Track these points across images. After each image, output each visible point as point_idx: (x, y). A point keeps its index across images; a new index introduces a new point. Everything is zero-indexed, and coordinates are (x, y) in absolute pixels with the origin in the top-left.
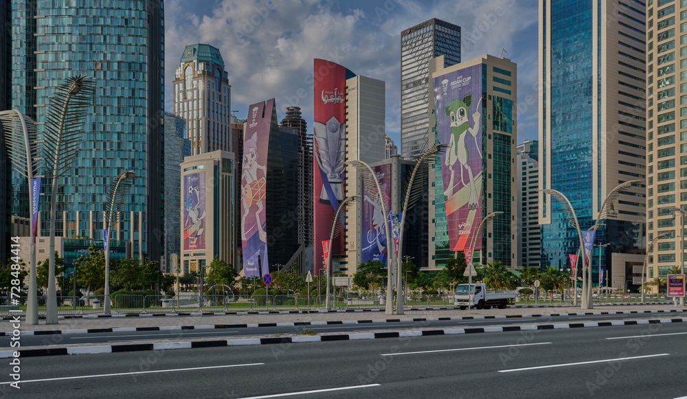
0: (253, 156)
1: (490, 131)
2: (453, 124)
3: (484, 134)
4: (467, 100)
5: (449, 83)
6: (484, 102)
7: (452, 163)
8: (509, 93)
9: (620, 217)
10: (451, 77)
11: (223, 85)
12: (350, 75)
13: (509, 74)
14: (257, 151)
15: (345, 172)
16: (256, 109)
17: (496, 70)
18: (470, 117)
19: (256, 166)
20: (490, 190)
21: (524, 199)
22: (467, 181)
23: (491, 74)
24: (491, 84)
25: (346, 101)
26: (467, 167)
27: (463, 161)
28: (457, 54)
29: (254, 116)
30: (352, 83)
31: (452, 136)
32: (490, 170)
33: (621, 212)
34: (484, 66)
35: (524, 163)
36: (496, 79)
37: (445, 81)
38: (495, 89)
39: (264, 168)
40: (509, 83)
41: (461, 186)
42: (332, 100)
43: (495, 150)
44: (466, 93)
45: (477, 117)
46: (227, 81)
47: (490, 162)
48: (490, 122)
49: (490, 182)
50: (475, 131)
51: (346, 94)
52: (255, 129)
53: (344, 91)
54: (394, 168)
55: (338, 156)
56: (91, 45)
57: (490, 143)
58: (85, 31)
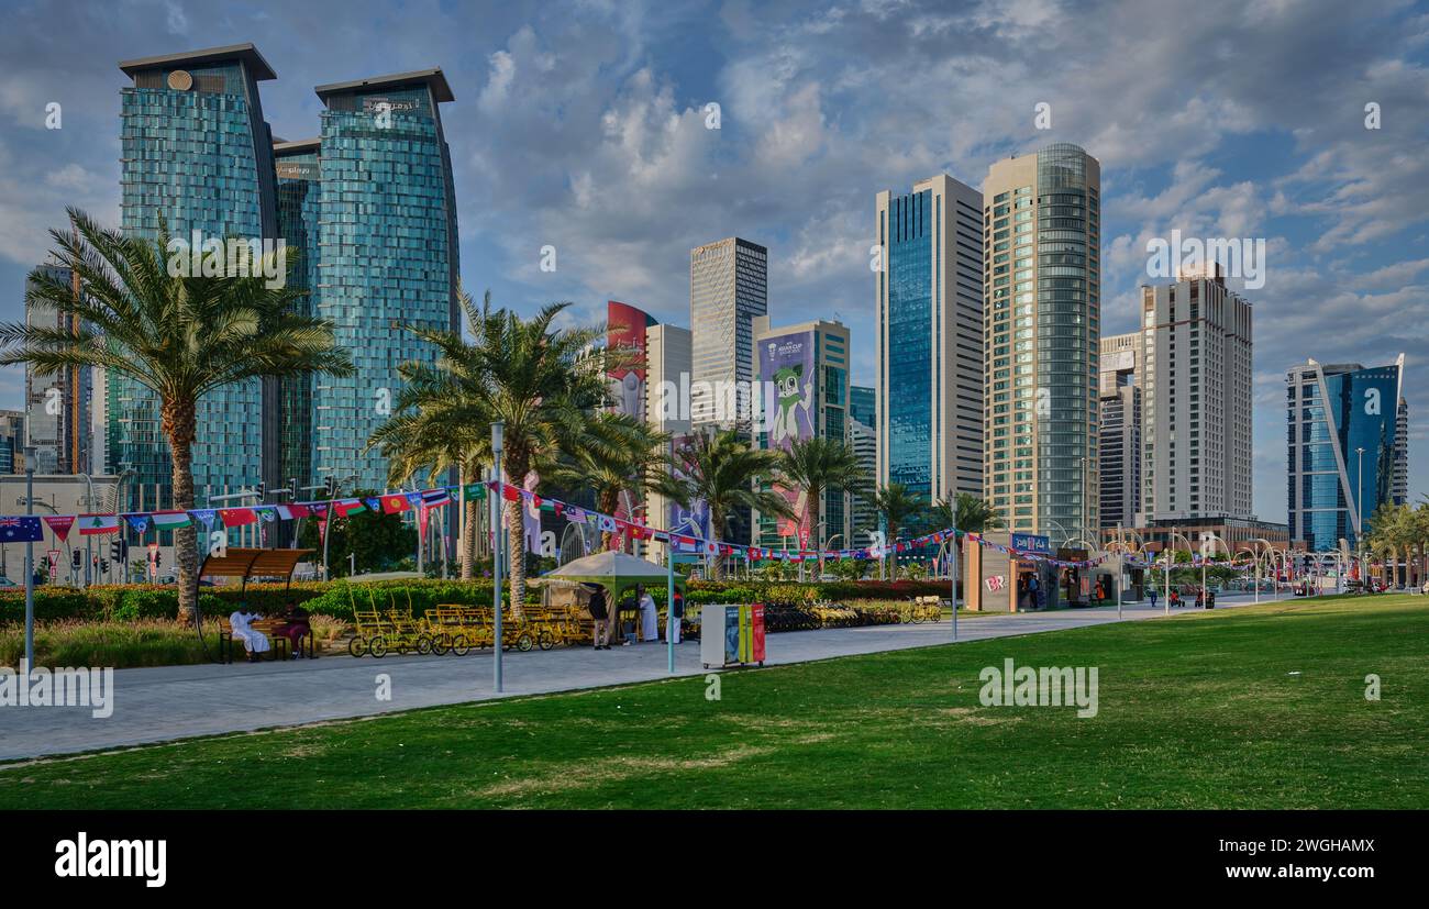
1: (823, 404)
3: (817, 405)
4: (798, 369)
5: (777, 348)
6: (817, 372)
7: (780, 437)
8: (841, 361)
10: (779, 341)
12: (652, 322)
13: (841, 340)
17: (829, 337)
18: (801, 388)
23: (823, 341)
24: (824, 352)
25: (646, 352)
28: (763, 283)
30: (654, 333)
34: (817, 335)
36: (828, 347)
37: (772, 346)
38: (828, 358)
40: (841, 351)
42: (628, 351)
43: (827, 426)
44: (797, 361)
45: (809, 389)
47: (823, 438)
48: (822, 395)
51: (646, 345)
53: (643, 341)
56: (386, 299)
57: (823, 417)
58: (378, 284)
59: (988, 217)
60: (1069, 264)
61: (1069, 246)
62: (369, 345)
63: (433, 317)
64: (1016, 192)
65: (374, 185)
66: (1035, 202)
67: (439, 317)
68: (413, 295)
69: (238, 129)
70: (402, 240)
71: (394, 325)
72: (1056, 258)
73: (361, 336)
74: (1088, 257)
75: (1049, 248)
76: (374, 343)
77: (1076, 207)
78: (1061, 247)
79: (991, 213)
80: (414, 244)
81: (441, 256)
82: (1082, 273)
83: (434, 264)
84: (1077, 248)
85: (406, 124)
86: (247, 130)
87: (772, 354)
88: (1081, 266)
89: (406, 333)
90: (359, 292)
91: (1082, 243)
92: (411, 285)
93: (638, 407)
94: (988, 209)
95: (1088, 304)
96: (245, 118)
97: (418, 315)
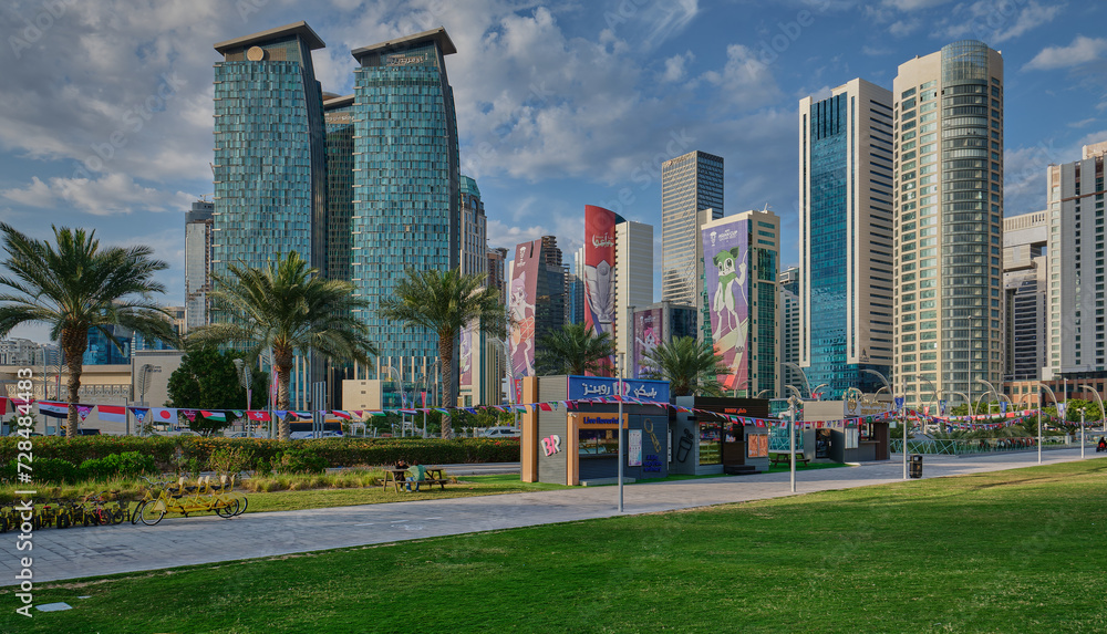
0: (521, 294)
1: (755, 280)
2: (721, 274)
3: (750, 281)
4: (734, 252)
5: (717, 236)
6: (750, 254)
7: (720, 310)
8: (772, 244)
9: (872, 362)
10: (719, 230)
11: (479, 217)
12: (620, 220)
13: (773, 227)
14: (526, 290)
15: (615, 313)
16: (523, 249)
17: (760, 224)
18: (737, 267)
19: (524, 305)
20: (755, 334)
21: (788, 331)
22: (734, 326)
23: (756, 228)
24: (756, 236)
25: (616, 245)
26: (734, 313)
27: (731, 308)
29: (522, 255)
30: (622, 228)
31: (720, 285)
32: (755, 317)
33: (872, 357)
34: (750, 221)
35: (788, 301)
36: (760, 233)
37: (714, 234)
38: (760, 241)
39: (533, 308)
40: (772, 236)
41: (728, 331)
42: (602, 244)
43: (759, 298)
44: (733, 245)
45: (743, 268)
46: (483, 212)
47: (755, 310)
48: (755, 273)
49: (755, 327)
50: (742, 280)
51: (616, 239)
52: (522, 269)
53: (613, 235)
54: (665, 312)
55: (608, 297)
56: (402, 210)
57: (755, 292)
58: (396, 198)
59: (897, 112)
60: (971, 146)
61: (972, 131)
62: (389, 245)
63: (438, 222)
64: (922, 87)
65: (393, 123)
66: (939, 94)
67: (442, 221)
68: (422, 206)
69: (294, 87)
70: (414, 164)
71: (408, 229)
72: (958, 142)
73: (383, 239)
74: (990, 139)
75: (953, 133)
76: (393, 244)
77: (978, 95)
78: (964, 132)
79: (900, 107)
80: (423, 165)
81: (443, 173)
82: (984, 154)
83: (438, 181)
84: (980, 132)
85: (417, 73)
86: (301, 87)
87: (713, 241)
88: (983, 148)
89: (416, 235)
90: (381, 205)
91: (985, 128)
92: (420, 197)
93: (609, 288)
94: (897, 104)
95: (990, 181)
96: (299, 78)
97: (425, 221)
